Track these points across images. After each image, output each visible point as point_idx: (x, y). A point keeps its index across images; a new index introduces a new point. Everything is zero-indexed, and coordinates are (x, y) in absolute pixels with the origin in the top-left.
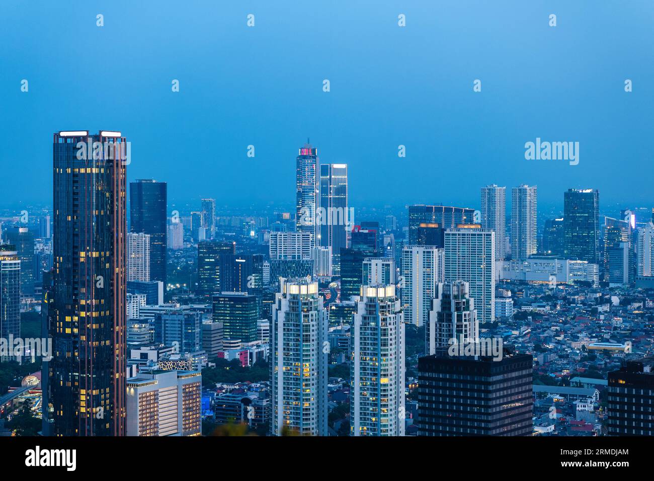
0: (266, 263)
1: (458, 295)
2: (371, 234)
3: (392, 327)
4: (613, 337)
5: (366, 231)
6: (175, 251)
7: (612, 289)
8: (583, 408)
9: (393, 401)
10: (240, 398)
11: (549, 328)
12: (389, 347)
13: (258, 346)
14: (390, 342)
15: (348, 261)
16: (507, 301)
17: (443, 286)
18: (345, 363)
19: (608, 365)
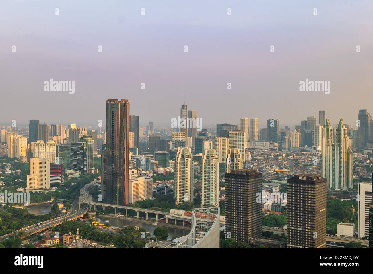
0: (171, 142)
1: (236, 153)
2: (205, 133)
3: (215, 163)
4: (284, 167)
5: (204, 132)
6: (141, 138)
7: (283, 152)
8: (276, 190)
9: (215, 187)
10: (165, 186)
11: (263, 164)
12: (214, 170)
13: (169, 169)
14: (214, 168)
15: (197, 142)
16: (249, 155)
17: (231, 150)
18: (197, 175)
19: (283, 176)
